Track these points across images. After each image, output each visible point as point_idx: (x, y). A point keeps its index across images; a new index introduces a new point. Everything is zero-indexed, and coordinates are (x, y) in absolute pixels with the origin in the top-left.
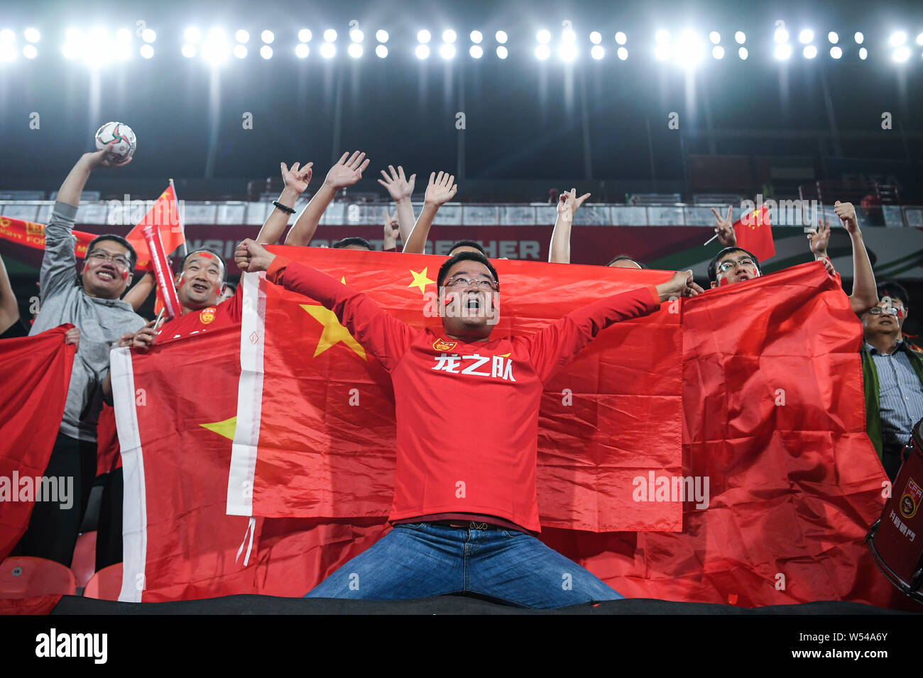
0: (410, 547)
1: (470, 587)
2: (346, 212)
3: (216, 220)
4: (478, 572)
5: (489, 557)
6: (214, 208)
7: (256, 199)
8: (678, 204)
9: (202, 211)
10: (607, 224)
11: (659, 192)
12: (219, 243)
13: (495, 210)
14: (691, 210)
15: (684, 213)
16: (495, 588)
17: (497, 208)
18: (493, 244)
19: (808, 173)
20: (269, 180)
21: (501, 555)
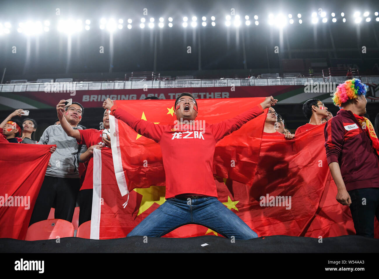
0: (171, 208)
1: (193, 221)
2: (160, 83)
3: (114, 88)
4: (196, 216)
5: (200, 210)
6: (113, 83)
7: (128, 80)
8: (278, 77)
9: (109, 85)
10: (253, 85)
11: (271, 73)
12: (116, 96)
13: (213, 82)
14: (283, 79)
15: (281, 80)
16: (202, 221)
17: (213, 81)
18: (212, 94)
19: (325, 64)
20: (132, 73)
21: (205, 209)
